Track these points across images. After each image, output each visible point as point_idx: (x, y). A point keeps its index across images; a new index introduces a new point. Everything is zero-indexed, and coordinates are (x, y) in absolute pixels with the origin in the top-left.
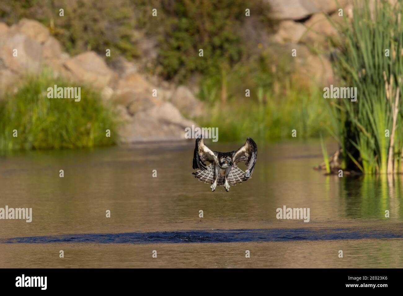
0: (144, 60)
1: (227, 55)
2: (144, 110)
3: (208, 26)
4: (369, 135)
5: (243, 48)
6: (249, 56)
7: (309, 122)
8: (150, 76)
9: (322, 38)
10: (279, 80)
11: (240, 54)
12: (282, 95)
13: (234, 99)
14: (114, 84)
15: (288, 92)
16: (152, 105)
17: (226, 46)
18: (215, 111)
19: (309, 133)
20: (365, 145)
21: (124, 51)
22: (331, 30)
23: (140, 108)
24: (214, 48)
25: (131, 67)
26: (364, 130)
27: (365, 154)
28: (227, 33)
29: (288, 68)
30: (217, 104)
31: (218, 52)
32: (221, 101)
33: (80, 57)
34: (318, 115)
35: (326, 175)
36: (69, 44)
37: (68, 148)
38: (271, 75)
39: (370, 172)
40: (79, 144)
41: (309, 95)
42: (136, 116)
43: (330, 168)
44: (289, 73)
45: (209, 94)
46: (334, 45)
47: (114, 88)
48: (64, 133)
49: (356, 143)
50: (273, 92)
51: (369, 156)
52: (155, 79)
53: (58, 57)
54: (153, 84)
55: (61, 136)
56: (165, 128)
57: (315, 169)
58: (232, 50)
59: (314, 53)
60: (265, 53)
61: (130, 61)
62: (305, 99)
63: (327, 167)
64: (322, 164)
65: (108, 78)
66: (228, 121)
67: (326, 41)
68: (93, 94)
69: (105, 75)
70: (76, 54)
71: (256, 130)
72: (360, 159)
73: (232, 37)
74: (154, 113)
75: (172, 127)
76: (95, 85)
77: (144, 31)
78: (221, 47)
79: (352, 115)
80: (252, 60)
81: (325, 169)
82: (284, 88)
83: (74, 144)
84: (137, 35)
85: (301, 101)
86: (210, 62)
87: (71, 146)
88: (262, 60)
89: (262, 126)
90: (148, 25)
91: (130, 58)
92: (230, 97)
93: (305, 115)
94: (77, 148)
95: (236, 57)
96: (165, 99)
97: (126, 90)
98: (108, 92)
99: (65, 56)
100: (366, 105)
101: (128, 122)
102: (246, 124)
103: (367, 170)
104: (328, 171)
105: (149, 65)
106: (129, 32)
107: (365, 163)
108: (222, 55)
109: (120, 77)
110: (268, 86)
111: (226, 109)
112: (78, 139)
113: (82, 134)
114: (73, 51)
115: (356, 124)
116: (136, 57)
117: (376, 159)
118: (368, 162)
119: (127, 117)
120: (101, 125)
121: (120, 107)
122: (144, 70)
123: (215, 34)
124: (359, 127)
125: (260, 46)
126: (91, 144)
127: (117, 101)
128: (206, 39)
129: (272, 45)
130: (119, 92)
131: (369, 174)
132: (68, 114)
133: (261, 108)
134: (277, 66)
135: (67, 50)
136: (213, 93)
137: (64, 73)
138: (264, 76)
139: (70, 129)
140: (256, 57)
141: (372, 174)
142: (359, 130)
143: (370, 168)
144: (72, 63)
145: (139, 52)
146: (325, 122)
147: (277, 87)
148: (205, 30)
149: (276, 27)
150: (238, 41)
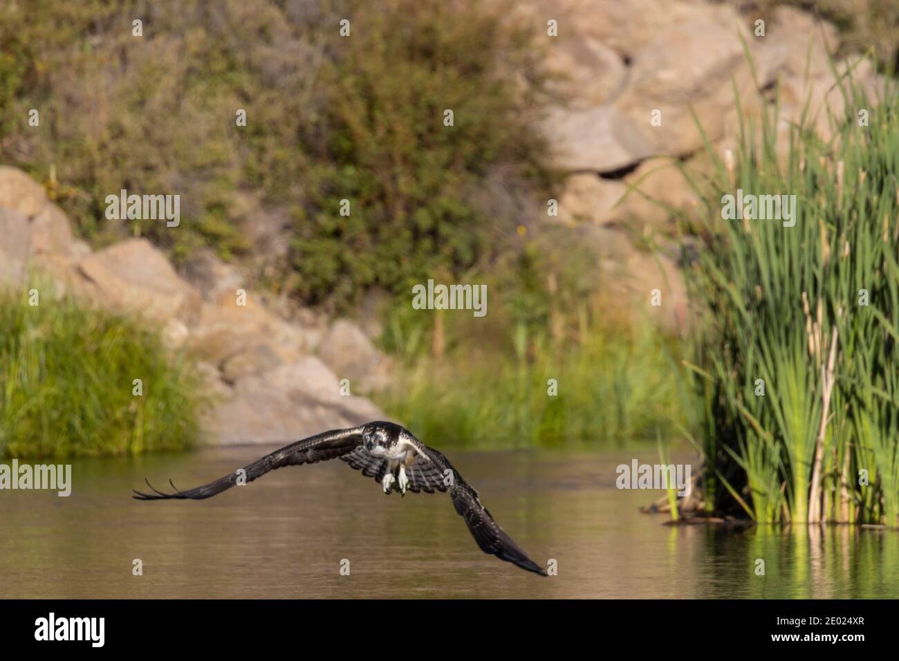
0: (259, 260)
1: (446, 251)
2: (259, 373)
3: (405, 185)
4: (767, 435)
5: (483, 235)
6: (495, 255)
7: (630, 406)
8: (270, 296)
9: (662, 214)
10: (564, 308)
11: (475, 248)
12: (571, 342)
13: (461, 350)
14: (191, 313)
15: (585, 337)
16: (278, 363)
17: (445, 229)
18: (418, 377)
19: (629, 430)
20: (759, 458)
21: (213, 239)
22: (682, 195)
23: (250, 368)
24: (417, 234)
25: (228, 276)
26: (756, 423)
27: (758, 480)
28: (447, 200)
29: (583, 283)
30: (423, 361)
31: (426, 243)
32: (431, 353)
33: (113, 251)
34: (653, 389)
35: (670, 524)
36: (88, 221)
37: (85, 457)
38: (545, 298)
39: (770, 520)
40: (113, 448)
41: (630, 344)
42: (239, 386)
43: (679, 509)
44: (585, 294)
45: (405, 338)
46: (690, 231)
47: (190, 324)
48: (77, 422)
49: (739, 454)
50: (549, 336)
51: (768, 483)
52: (282, 303)
53: (66, 252)
54: (279, 314)
55: (71, 427)
56: (305, 413)
57: (643, 511)
58: (457, 239)
59: (644, 248)
60: (531, 248)
61: (226, 262)
62: (622, 354)
63: (673, 506)
64: (659, 502)
65: (178, 300)
66: (446, 400)
67: (672, 220)
68: (145, 334)
69: (170, 293)
70: (106, 244)
71: (510, 419)
72: (745, 490)
73: (458, 210)
74: (281, 380)
75: (321, 412)
76: (149, 313)
77: (260, 193)
78: (433, 233)
79: (730, 389)
80: (502, 261)
81: (668, 512)
82: (575, 326)
83: (100, 448)
84: (243, 203)
85: (613, 356)
86: (407, 266)
87: (93, 452)
88: (525, 262)
89: (523, 412)
90: (268, 182)
91: (227, 255)
92: (452, 346)
93: (620, 389)
94: (107, 456)
95: (467, 257)
96: (303, 349)
97: (218, 326)
98: (177, 333)
99: (81, 248)
100: (762, 368)
101: (220, 397)
102: (488, 406)
103: (763, 515)
104: (675, 516)
105: (270, 271)
106: (225, 196)
107: (757, 499)
108: (435, 251)
109: (205, 298)
110: (538, 323)
111: (443, 373)
112: (108, 436)
113: (117, 424)
114: (96, 236)
115: (738, 411)
116: (239, 253)
117: (782, 490)
118: (764, 495)
119: (220, 388)
120: (161, 405)
121: (202, 366)
122: (257, 283)
123: (421, 204)
124: (746, 418)
125: (521, 231)
126: (136, 448)
127: (198, 352)
128: (400, 215)
129: (547, 227)
130: (202, 332)
131: (766, 523)
132: (88, 379)
133: (523, 372)
134: (560, 278)
135: (85, 236)
136: (414, 336)
137: (79, 286)
138: (530, 300)
139: (91, 414)
140: (512, 255)
141: (774, 525)
142: (745, 422)
143: (770, 511)
144: (95, 265)
145: (247, 242)
146: (666, 404)
147: (558, 324)
148: (398, 195)
149: (557, 188)
150: (471, 219)
